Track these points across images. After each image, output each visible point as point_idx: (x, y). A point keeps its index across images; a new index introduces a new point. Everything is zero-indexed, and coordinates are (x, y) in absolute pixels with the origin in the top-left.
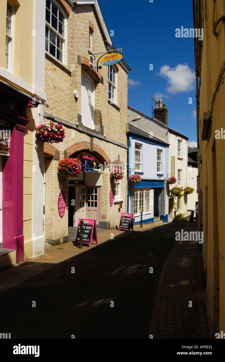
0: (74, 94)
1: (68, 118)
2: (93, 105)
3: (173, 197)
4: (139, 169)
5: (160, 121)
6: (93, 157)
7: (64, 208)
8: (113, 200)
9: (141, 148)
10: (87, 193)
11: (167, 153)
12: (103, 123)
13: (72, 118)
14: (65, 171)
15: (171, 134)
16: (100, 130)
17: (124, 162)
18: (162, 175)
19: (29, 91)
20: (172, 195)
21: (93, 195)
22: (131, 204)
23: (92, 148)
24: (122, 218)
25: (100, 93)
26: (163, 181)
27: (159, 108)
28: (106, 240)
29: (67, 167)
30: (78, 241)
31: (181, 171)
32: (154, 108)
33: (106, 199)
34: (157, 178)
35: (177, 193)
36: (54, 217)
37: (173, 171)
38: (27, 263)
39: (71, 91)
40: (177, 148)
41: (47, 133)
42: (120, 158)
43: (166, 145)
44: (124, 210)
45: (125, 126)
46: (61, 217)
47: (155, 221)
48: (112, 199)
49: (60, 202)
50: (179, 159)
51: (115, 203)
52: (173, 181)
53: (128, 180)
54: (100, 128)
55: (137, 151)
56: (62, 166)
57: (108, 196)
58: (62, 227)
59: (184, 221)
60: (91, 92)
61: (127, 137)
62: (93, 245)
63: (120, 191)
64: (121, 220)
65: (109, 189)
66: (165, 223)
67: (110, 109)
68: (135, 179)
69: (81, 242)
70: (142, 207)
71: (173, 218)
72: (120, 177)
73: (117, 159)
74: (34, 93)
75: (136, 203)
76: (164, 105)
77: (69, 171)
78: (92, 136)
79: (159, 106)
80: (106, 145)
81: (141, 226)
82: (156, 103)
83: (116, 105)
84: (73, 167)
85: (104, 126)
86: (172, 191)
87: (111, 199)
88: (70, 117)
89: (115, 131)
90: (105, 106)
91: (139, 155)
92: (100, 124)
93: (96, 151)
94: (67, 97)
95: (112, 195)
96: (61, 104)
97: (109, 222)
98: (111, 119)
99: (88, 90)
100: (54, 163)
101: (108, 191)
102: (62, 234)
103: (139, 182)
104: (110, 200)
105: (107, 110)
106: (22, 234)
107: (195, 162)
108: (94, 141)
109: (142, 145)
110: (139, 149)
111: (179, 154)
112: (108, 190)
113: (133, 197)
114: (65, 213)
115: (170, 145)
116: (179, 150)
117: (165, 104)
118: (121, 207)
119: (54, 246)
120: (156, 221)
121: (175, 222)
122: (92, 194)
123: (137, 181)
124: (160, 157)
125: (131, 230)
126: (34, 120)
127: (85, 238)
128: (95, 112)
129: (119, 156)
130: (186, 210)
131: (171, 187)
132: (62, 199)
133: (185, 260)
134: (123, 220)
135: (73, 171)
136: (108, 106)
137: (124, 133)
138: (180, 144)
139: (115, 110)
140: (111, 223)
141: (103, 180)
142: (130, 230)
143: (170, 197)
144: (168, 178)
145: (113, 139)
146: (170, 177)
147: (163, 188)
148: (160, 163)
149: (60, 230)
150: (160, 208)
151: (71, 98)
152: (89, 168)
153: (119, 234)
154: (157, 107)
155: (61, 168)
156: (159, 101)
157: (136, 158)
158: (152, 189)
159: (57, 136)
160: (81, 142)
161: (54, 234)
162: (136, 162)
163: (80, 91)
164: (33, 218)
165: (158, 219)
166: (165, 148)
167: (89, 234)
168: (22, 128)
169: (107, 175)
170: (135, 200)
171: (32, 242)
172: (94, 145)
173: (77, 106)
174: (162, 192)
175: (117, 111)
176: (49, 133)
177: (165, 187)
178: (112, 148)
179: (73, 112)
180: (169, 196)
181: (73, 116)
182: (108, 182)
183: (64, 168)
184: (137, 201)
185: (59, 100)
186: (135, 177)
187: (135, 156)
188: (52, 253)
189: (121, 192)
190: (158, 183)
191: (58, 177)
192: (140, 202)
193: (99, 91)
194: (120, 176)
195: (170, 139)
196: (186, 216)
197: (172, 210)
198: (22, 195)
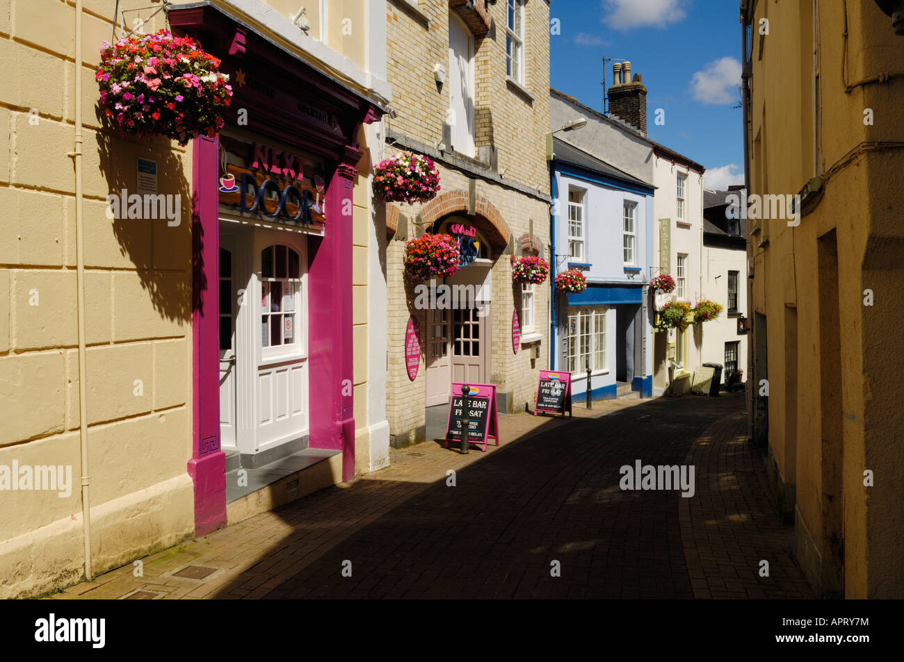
0: (436, 74)
1: (423, 135)
2: (472, 94)
3: (666, 329)
4: (578, 255)
5: (626, 121)
6: (475, 227)
7: (418, 356)
8: (518, 337)
9: (582, 199)
10: (453, 320)
11: (649, 210)
12: (495, 140)
13: (430, 133)
14: (423, 265)
15: (660, 159)
16: (489, 157)
17: (543, 236)
18: (635, 271)
19: (360, 83)
20: (664, 323)
21: (469, 325)
22: (561, 348)
23: (473, 206)
24: (543, 384)
25: (489, 62)
26: (639, 287)
27: (623, 87)
28: (514, 438)
29: (429, 258)
30: (455, 437)
31: (686, 260)
32: (609, 85)
33: (502, 335)
34: (623, 278)
35: (677, 317)
36: (397, 379)
37: (665, 259)
38: (362, 483)
39: (429, 67)
40: (676, 197)
41: (403, 181)
42: (534, 228)
43: (648, 190)
44: (543, 362)
45: (544, 142)
46: (412, 379)
47: (618, 393)
48: (518, 334)
49: (408, 343)
50: (680, 225)
51: (523, 344)
52: (666, 284)
53: (551, 285)
54: (489, 154)
55: (573, 208)
56: (416, 255)
57: (508, 327)
58: (414, 403)
59: (694, 393)
60: (465, 62)
61: (549, 172)
62: (489, 447)
63: (534, 315)
64: (540, 388)
65: (511, 308)
66: (646, 400)
67: (511, 103)
68: (572, 283)
69: (466, 438)
70: (587, 356)
71: (665, 385)
72: (538, 279)
73: (528, 231)
74: (368, 87)
75: (573, 344)
76: (636, 78)
77: (433, 266)
78: (472, 176)
79: (623, 79)
80: (504, 196)
81: (589, 405)
82: (615, 73)
83: (523, 89)
84: (442, 258)
85: (499, 146)
86: (662, 313)
87: (515, 335)
88: (428, 131)
89: (522, 158)
90: (500, 96)
91: (579, 219)
92: (489, 144)
93: (482, 214)
94: (420, 84)
95: (516, 324)
96: (409, 101)
97: (511, 394)
98: (512, 129)
99: (459, 58)
100: (396, 248)
101: (508, 315)
102: (412, 420)
103: (582, 289)
104: (513, 338)
105: (505, 107)
106: (352, 416)
107: (723, 233)
108: (477, 187)
109: (585, 190)
110: (578, 202)
111: (680, 213)
112: (508, 310)
113: (565, 330)
114: (420, 367)
115: (657, 188)
116: (681, 200)
117: (638, 74)
118: (537, 356)
119: (397, 449)
120: (622, 392)
121: (670, 396)
122: (466, 322)
123: (575, 288)
124: (631, 221)
125: (567, 414)
126: (368, 150)
127: (472, 430)
128: (477, 112)
129: (531, 222)
130: (699, 365)
131: (661, 300)
132: (413, 334)
133: (726, 478)
134: (545, 388)
135: (442, 267)
136: (507, 96)
137: (543, 162)
138: (683, 185)
139: (522, 102)
140: (514, 396)
141: (495, 286)
142: (563, 413)
143: (657, 330)
144: (653, 277)
145: (518, 181)
146: (657, 275)
147: (640, 305)
148: (632, 236)
149: (409, 411)
150: (630, 358)
151: (429, 84)
152: (465, 257)
153: (540, 424)
154: (618, 84)
155: (412, 260)
156: (623, 66)
157: (571, 225)
158: (612, 306)
159: (424, 188)
160: (451, 192)
161: (397, 420)
162: (572, 238)
163: (446, 65)
164: (368, 379)
165: (625, 388)
166: (645, 196)
167: (481, 421)
168: (351, 170)
169: (505, 273)
170: (570, 336)
171: (368, 434)
172: (476, 197)
173: (441, 102)
174: (638, 316)
175: (527, 105)
176: (406, 180)
177: (645, 302)
178: (515, 203)
179: (432, 118)
180: (654, 326)
181: (433, 129)
182: (508, 290)
183: (421, 259)
184: (573, 339)
185: (404, 93)
186: (572, 276)
187: (569, 222)
188: (404, 463)
189: (536, 317)
190: (626, 290)
191: (405, 282)
192: (582, 343)
193: (485, 58)
194: (540, 275)
195: (656, 171)
196: (701, 382)
197: (662, 363)
198: (351, 325)
